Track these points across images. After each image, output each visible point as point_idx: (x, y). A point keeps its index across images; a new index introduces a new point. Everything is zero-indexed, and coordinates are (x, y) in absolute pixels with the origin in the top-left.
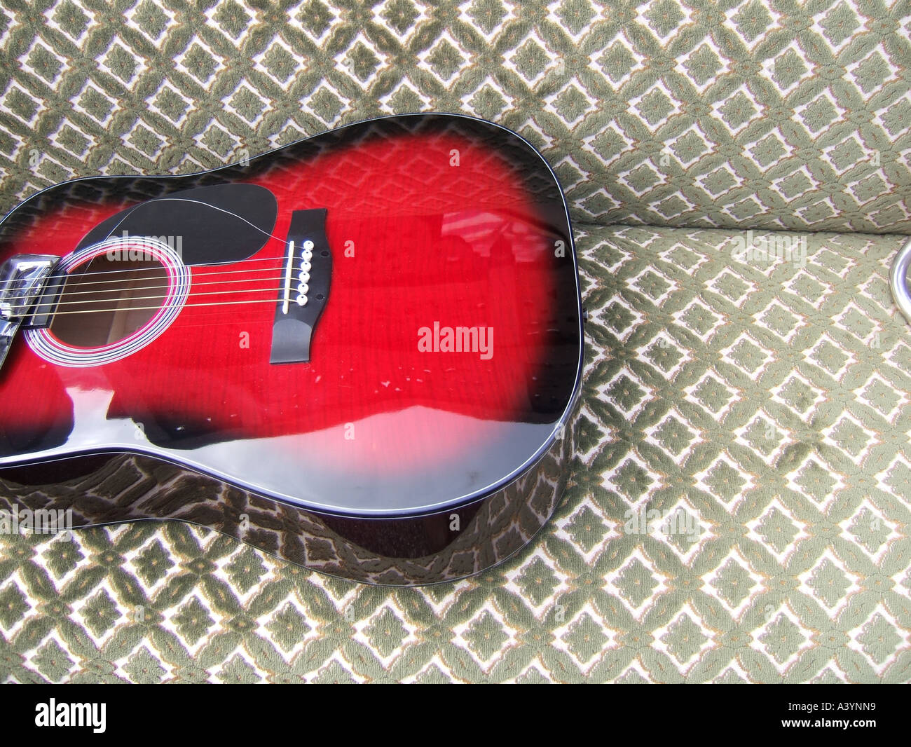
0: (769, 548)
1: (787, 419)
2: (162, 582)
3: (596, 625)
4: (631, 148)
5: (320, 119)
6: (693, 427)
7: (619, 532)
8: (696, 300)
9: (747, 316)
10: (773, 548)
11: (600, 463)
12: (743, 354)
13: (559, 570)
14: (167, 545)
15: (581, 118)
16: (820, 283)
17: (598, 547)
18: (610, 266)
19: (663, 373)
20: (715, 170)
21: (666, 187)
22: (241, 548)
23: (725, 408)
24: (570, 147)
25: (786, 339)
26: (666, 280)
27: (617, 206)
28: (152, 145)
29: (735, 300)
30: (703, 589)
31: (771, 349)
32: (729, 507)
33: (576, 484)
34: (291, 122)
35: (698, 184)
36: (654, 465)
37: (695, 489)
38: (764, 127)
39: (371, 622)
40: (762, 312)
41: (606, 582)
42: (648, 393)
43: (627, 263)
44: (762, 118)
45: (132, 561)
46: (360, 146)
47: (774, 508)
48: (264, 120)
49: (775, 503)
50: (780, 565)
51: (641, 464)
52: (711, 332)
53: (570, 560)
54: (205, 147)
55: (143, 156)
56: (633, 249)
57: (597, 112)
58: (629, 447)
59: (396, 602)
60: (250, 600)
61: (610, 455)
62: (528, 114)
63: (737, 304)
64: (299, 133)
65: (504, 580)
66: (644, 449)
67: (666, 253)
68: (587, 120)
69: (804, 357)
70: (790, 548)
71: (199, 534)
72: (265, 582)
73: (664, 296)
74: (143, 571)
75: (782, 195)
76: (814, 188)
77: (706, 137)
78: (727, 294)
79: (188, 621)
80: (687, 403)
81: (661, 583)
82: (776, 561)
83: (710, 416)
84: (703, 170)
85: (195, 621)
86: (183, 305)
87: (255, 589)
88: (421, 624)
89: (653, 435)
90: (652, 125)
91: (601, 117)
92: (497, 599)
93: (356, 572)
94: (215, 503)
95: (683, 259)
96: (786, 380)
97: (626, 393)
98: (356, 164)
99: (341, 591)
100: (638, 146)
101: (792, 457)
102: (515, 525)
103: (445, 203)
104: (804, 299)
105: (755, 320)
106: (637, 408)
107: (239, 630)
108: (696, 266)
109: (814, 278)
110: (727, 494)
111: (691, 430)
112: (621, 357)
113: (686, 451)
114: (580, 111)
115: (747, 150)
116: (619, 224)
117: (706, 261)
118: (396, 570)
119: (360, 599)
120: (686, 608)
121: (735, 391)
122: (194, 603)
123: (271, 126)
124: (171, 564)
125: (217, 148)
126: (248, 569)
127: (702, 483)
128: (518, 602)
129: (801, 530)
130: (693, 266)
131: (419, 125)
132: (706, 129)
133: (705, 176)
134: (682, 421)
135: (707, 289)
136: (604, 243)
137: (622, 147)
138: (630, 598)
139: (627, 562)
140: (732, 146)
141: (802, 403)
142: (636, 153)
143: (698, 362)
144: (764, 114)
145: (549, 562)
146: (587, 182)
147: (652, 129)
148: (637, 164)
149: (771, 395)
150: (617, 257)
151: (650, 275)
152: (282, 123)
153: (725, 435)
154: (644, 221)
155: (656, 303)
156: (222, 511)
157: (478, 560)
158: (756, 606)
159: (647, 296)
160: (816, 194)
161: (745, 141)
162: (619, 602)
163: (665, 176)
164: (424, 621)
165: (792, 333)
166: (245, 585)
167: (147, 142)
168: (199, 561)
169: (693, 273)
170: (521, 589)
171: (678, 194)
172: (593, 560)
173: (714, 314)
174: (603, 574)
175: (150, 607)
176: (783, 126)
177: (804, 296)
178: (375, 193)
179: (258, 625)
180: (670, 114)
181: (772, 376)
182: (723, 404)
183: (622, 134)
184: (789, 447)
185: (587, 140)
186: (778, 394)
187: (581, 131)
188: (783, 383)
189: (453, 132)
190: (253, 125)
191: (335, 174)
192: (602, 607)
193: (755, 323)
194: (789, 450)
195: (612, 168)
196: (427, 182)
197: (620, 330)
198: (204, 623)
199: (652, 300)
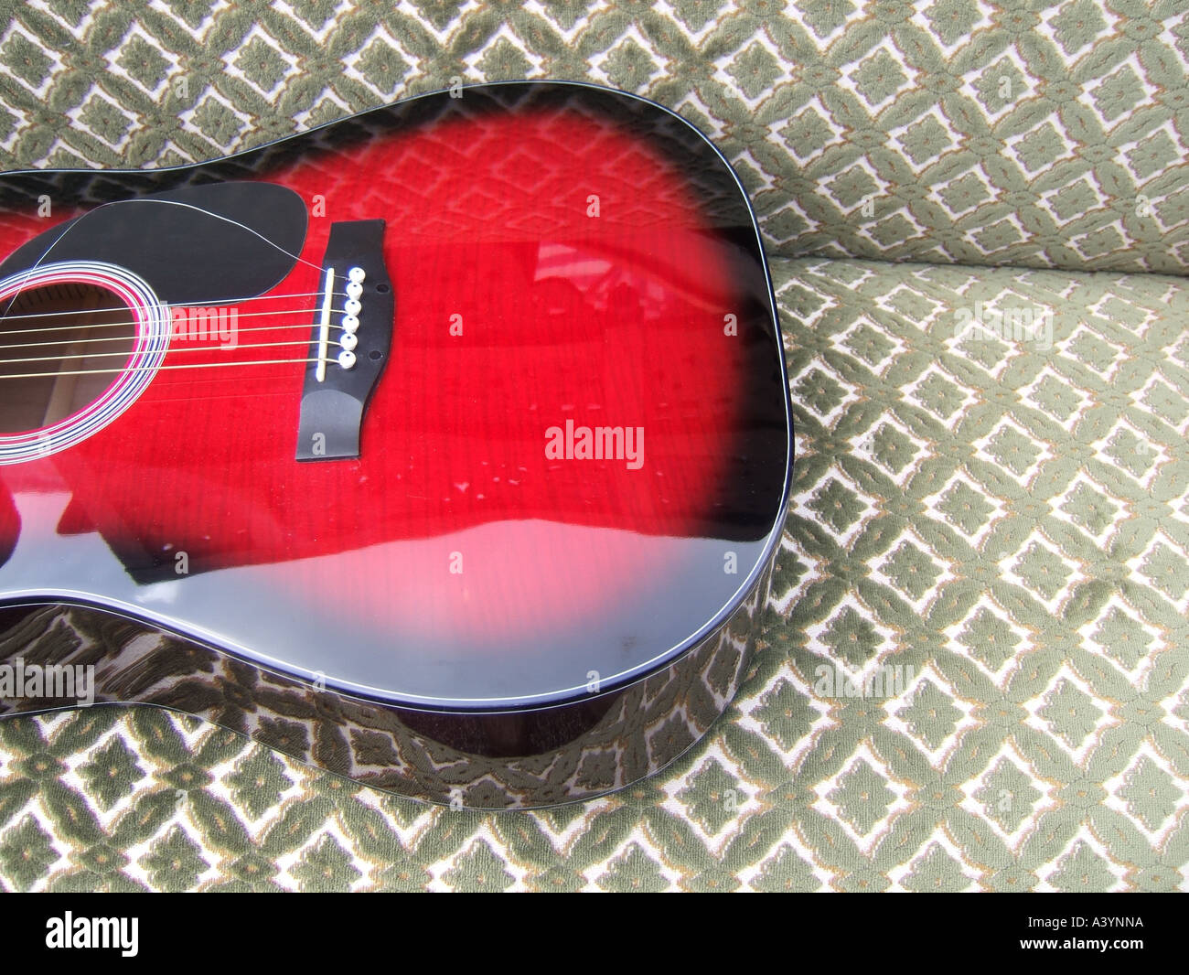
0: (1060, 741)
1: (1076, 545)
2: (125, 803)
3: (803, 863)
4: (838, 140)
5: (373, 88)
6: (939, 557)
7: (836, 719)
8: (933, 368)
9: (1009, 391)
10: (1065, 741)
11: (803, 614)
12: (1007, 447)
13: (745, 778)
14: (134, 744)
15: (768, 93)
16: (1110, 345)
17: (804, 742)
18: (806, 316)
19: (890, 475)
20: (960, 177)
21: (887, 201)
22: (250, 748)
23: (984, 529)
24: (749, 137)
25: (1066, 426)
26: (889, 338)
27: (812, 229)
28: (116, 128)
29: (990, 367)
30: (963, 804)
31: (1046, 440)
32: (997, 678)
33: (767, 644)
34: (329, 93)
35: (934, 196)
36: (884, 616)
37: (946, 651)
38: (1036, 113)
39: (455, 864)
40: (1030, 386)
41: (817, 796)
42: (870, 507)
43: (829, 312)
44: (1034, 99)
45: (79, 769)
46: (433, 133)
47: (1064, 680)
48: (288, 88)
49: (1065, 671)
50: (1077, 767)
51: (865, 614)
52: (958, 414)
53: (762, 764)
54: (198, 130)
55: (101, 144)
56: (838, 293)
57: (792, 83)
58: (846, 589)
59: (495, 831)
60: (265, 829)
61: (818, 600)
62: (689, 85)
63: (993, 373)
64: (340, 111)
65: (662, 795)
66: (868, 591)
67: (886, 298)
68: (777, 97)
69: (1094, 452)
70: (1090, 740)
71: (185, 726)
72: (288, 802)
73: (886, 362)
74: (95, 786)
75: (1054, 216)
76: (1100, 206)
77: (951, 125)
78: (977, 359)
79: (166, 865)
80: (929, 521)
81: (901, 797)
82: (1070, 760)
83: (963, 540)
84: (943, 175)
85: (177, 864)
86: (159, 367)
87: (273, 813)
88: (534, 865)
89: (880, 569)
90: (873, 104)
91: (798, 92)
92: (652, 825)
93: (430, 784)
94: (209, 678)
95: (910, 307)
96: (1071, 486)
97: (838, 506)
98: (426, 161)
99: (409, 814)
100: (850, 136)
101: (1086, 601)
102: (681, 710)
103: (556, 223)
104: (1088, 367)
105: (1020, 398)
106: (854, 528)
107: (248, 878)
108: (930, 318)
109: (1100, 337)
110: (994, 659)
111: (936, 561)
112: (829, 452)
113: (930, 594)
114: (766, 82)
115: (1009, 146)
116: (814, 256)
117: (944, 310)
118: (494, 780)
119: (439, 828)
120: (938, 835)
121: (997, 503)
122: (175, 836)
123: (298, 99)
124: (140, 774)
125: (215, 133)
126: (261, 782)
127: (957, 643)
128: (684, 829)
129: (1105, 713)
130: (926, 318)
131: (525, 99)
132: (953, 113)
133: (945, 185)
134: (923, 548)
135: (949, 351)
136: (795, 282)
137: (827, 139)
138: (854, 821)
139: (848, 765)
140: (989, 140)
141: (1097, 521)
142: (846, 147)
143: (942, 459)
144: (1039, 92)
145: (731, 767)
146: (772, 191)
147: (872, 111)
148: (848, 164)
149: (1050, 509)
150: (816, 303)
151: (864, 329)
152: (314, 94)
153: (987, 569)
154: (850, 251)
155: (876, 370)
156: (221, 689)
157: (622, 765)
158: (1043, 830)
159: (861, 361)
160: (1103, 214)
161: (1007, 133)
162: (837, 827)
163: (887, 184)
164: (538, 860)
165: (1075, 416)
166: (257, 807)
167: (107, 121)
168: (184, 768)
169: (927, 328)
170: (688, 809)
171: (904, 212)
172: (797, 762)
173: (961, 389)
174: (813, 784)
175: (106, 843)
176: (1065, 112)
177: (1088, 362)
178: (452, 205)
179: (278, 869)
180: (900, 89)
181: (1051, 480)
182: (982, 522)
183: (828, 119)
184: (1081, 586)
185: (776, 127)
186: (1061, 508)
187: (767, 113)
188: (1067, 491)
189: (574, 111)
190: (270, 97)
191: (394, 175)
192: (812, 835)
193: (1021, 402)
194: (1080, 591)
195: (810, 170)
196: (530, 190)
197: (825, 411)
198: (192, 867)
199: (869, 367)
